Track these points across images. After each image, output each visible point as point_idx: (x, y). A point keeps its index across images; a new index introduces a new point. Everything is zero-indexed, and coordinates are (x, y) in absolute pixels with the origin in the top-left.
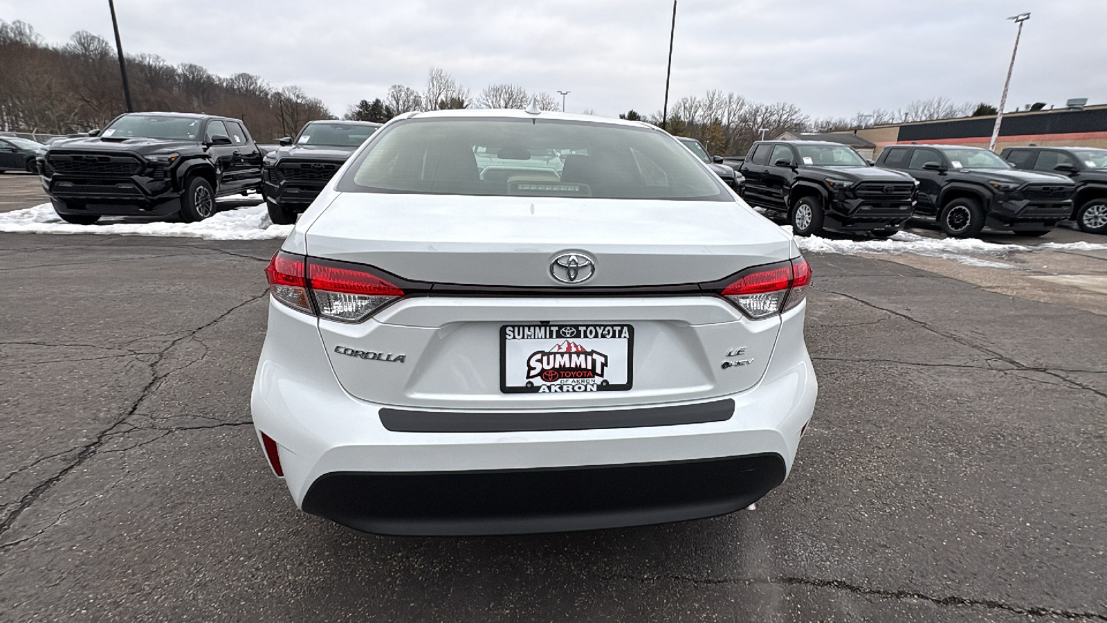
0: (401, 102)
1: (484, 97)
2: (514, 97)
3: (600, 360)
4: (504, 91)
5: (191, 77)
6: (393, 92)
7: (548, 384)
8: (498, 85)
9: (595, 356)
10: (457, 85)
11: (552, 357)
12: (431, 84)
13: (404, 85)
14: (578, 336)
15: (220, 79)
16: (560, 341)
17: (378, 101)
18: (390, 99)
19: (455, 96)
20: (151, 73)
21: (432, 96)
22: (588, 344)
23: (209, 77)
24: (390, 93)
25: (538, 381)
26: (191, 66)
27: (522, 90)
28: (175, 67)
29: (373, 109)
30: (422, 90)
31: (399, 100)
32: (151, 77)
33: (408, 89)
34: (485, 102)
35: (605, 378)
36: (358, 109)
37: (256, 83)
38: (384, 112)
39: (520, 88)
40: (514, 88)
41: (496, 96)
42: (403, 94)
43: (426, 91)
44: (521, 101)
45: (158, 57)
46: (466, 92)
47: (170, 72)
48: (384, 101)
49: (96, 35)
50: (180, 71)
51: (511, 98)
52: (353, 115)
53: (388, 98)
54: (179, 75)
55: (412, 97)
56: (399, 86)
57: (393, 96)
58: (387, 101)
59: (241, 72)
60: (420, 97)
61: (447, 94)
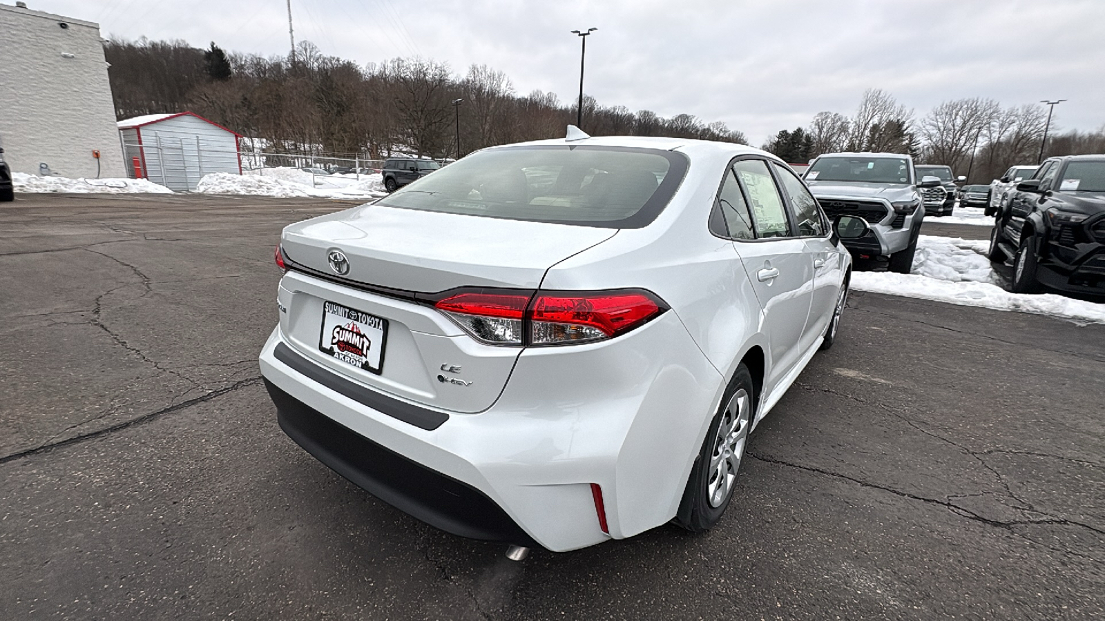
0: (825, 130)
1: (933, 116)
2: (979, 113)
3: (366, 344)
4: (965, 106)
5: (643, 122)
6: (817, 120)
7: (340, 352)
8: (955, 100)
9: (365, 339)
10: (898, 105)
11: (344, 331)
12: (864, 107)
13: (831, 111)
14: (357, 320)
15: (664, 120)
16: (350, 321)
17: (799, 130)
18: (813, 126)
19: (892, 118)
20: (617, 121)
21: (861, 121)
22: (363, 328)
23: (656, 120)
24: (815, 120)
25: (336, 348)
26: (645, 112)
27: (994, 104)
28: (634, 114)
29: (792, 139)
30: (851, 116)
31: (823, 127)
32: (617, 124)
33: (836, 114)
34: (932, 122)
35: (368, 360)
36: (777, 139)
37: (691, 122)
38: (804, 141)
39: (991, 102)
40: (982, 102)
41: (951, 115)
42: (829, 120)
43: (856, 116)
44: (990, 118)
45: (624, 107)
46: (908, 112)
47: (631, 117)
48: (805, 130)
49: (589, 96)
50: (637, 117)
51: (973, 115)
52: (771, 146)
53: (811, 126)
54: (635, 121)
55: (839, 123)
56: (826, 113)
57: (817, 124)
58: (809, 128)
59: (681, 113)
60: (848, 123)
61: (882, 117)
